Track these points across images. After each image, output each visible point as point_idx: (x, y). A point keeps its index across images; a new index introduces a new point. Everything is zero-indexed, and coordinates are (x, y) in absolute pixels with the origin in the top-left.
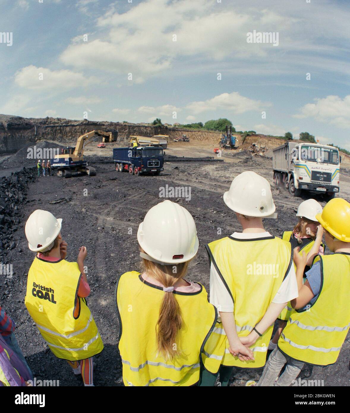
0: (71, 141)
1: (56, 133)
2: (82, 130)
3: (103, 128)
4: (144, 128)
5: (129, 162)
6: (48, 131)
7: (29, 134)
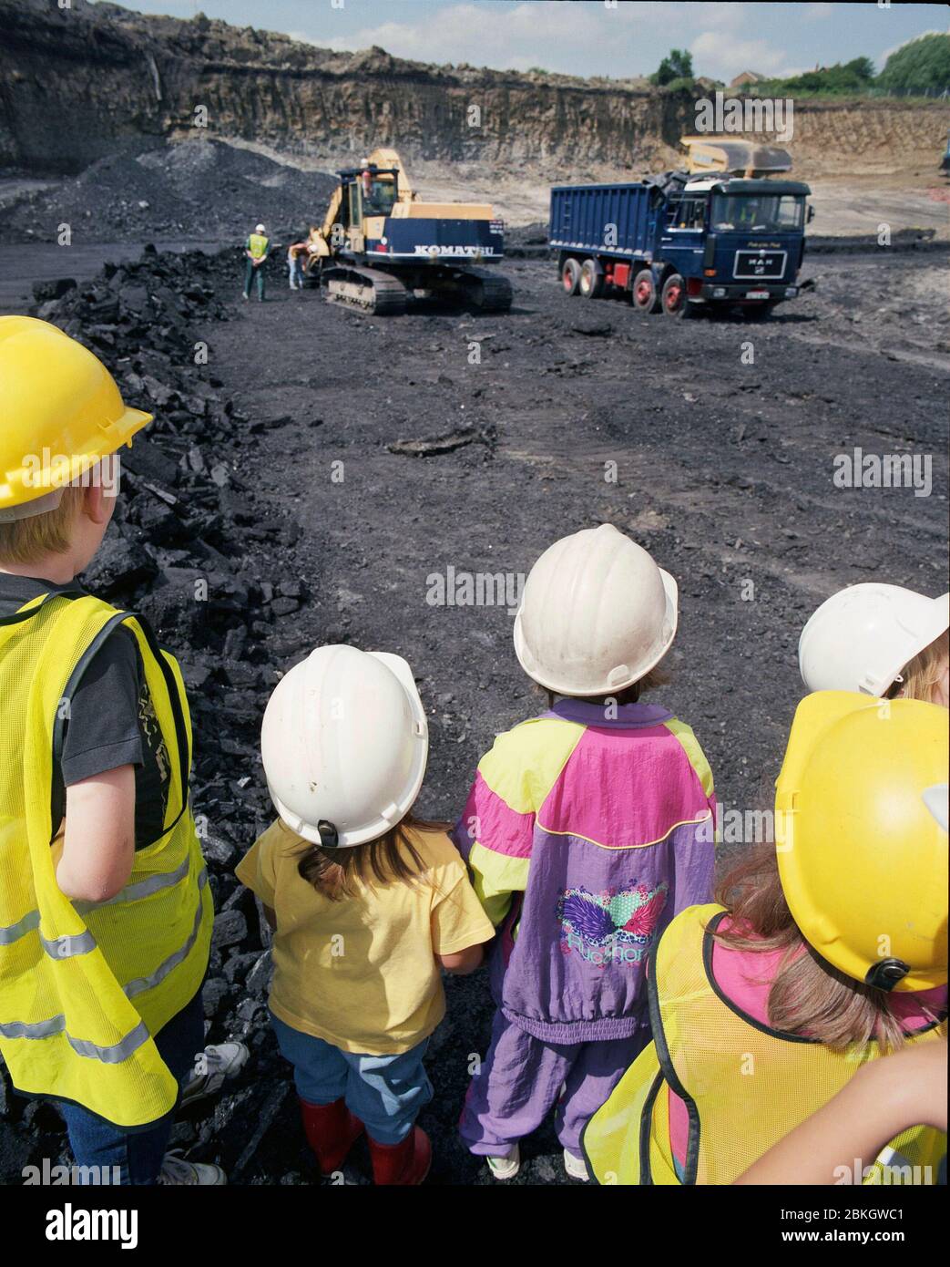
0: (326, 150)
1: (254, 103)
2: (367, 104)
3: (455, 98)
4: (622, 99)
5: (638, 253)
6: (216, 91)
7: (126, 91)
